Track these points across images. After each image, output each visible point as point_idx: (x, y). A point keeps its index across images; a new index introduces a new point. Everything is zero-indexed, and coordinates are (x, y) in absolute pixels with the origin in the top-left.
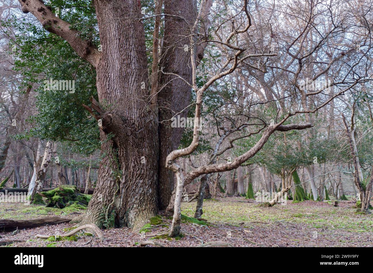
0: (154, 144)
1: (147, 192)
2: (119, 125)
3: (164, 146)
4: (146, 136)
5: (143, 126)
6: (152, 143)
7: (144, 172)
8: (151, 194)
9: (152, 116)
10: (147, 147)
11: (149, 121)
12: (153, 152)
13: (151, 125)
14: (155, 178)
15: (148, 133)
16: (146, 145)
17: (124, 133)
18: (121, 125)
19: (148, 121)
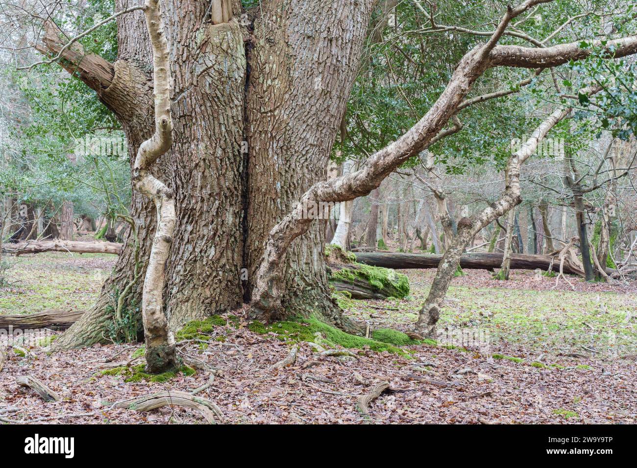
0: (223, 129)
1: (202, 257)
2: (137, 85)
3: (257, 135)
4: (198, 110)
5: (187, 84)
6: (217, 129)
7: (197, 202)
8: (211, 260)
9: (212, 57)
10: (203, 140)
11: (204, 71)
12: (220, 152)
13: (209, 80)
14: (230, 219)
15: (201, 102)
16: (199, 134)
17: (147, 106)
18: (139, 86)
19: (199, 69)
